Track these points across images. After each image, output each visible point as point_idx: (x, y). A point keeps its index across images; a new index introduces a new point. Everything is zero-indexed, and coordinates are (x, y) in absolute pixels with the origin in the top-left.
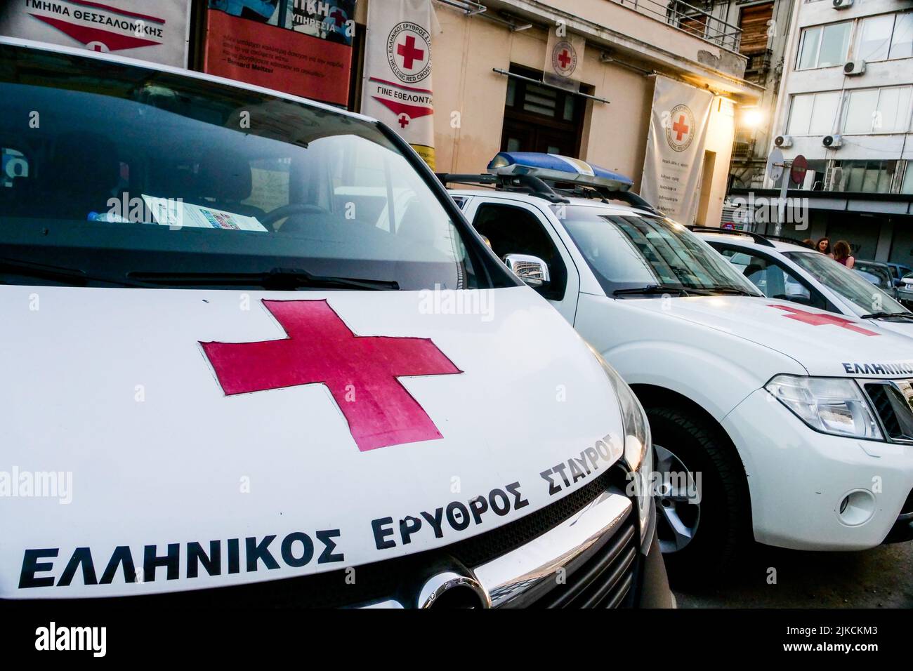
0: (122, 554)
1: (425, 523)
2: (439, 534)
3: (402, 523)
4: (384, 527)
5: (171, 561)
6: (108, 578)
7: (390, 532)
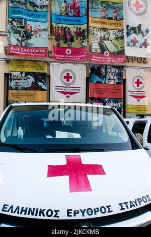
0: (18, 208)
1: (80, 212)
2: (83, 215)
3: (75, 211)
4: (70, 211)
5: (25, 211)
6: (15, 212)
7: (71, 213)
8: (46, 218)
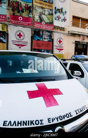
0: (15, 122)
3: (52, 119)
6: (13, 125)
8: (35, 126)
